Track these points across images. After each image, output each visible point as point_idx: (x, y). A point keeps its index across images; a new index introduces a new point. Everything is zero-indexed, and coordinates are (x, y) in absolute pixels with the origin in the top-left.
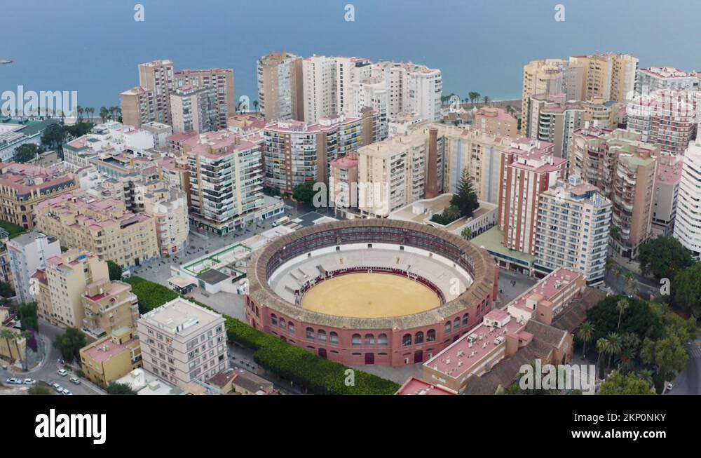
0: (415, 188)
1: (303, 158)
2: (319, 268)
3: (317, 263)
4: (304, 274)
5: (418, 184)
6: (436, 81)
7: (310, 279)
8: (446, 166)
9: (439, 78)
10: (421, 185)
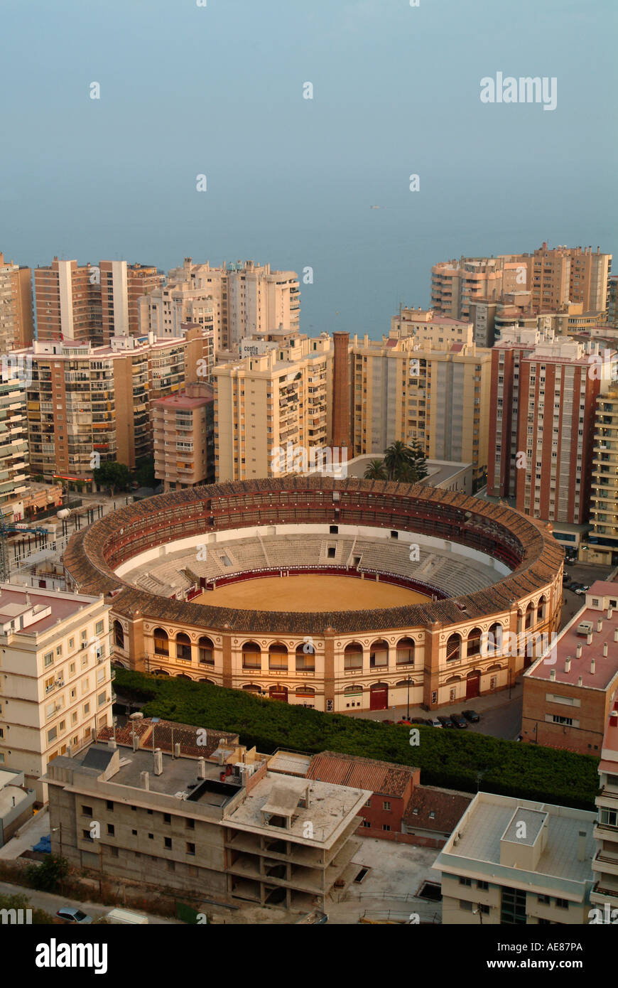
0: (312, 443)
1: (91, 407)
2: (187, 573)
3: (180, 565)
4: (163, 585)
5: (315, 437)
6: (293, 290)
7: (179, 590)
8: (359, 408)
9: (296, 285)
10: (322, 440)
